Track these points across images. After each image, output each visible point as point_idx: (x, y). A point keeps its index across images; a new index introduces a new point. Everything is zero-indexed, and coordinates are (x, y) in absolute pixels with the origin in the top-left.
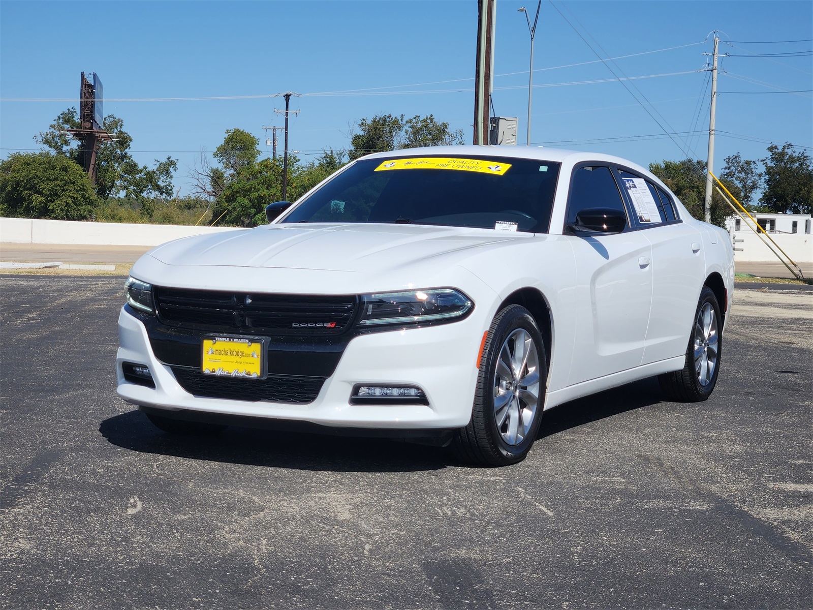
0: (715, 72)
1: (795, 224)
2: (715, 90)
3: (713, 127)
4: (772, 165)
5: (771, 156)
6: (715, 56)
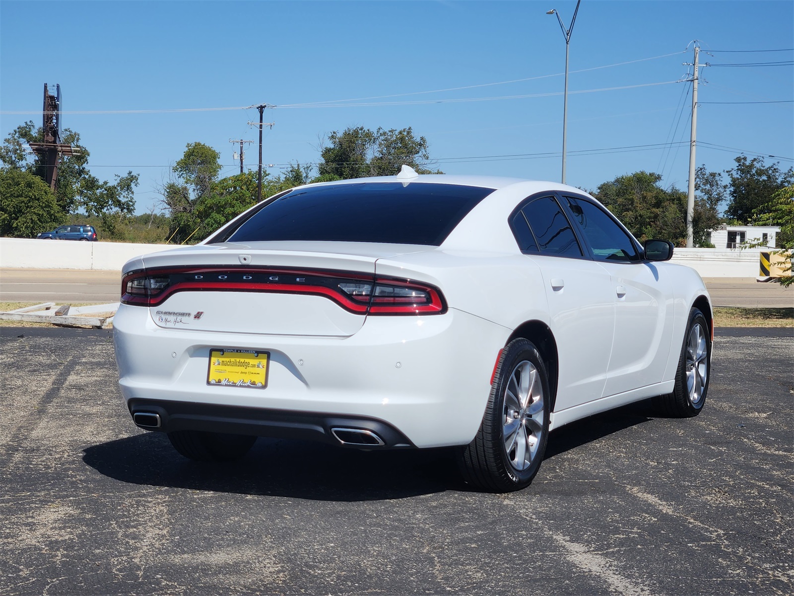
0: (696, 82)
1: (765, 236)
2: (696, 100)
4: (738, 176)
5: (738, 167)
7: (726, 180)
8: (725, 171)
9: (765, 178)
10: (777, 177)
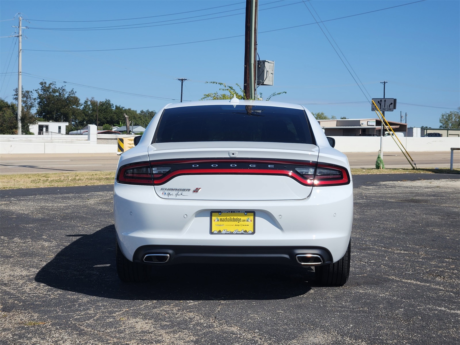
0: (20, 37)
1: (60, 128)
2: (21, 48)
3: (20, 70)
4: (42, 93)
5: (41, 88)
6: (20, 28)
7: (35, 95)
8: (34, 90)
9: (57, 94)
10: (65, 94)
